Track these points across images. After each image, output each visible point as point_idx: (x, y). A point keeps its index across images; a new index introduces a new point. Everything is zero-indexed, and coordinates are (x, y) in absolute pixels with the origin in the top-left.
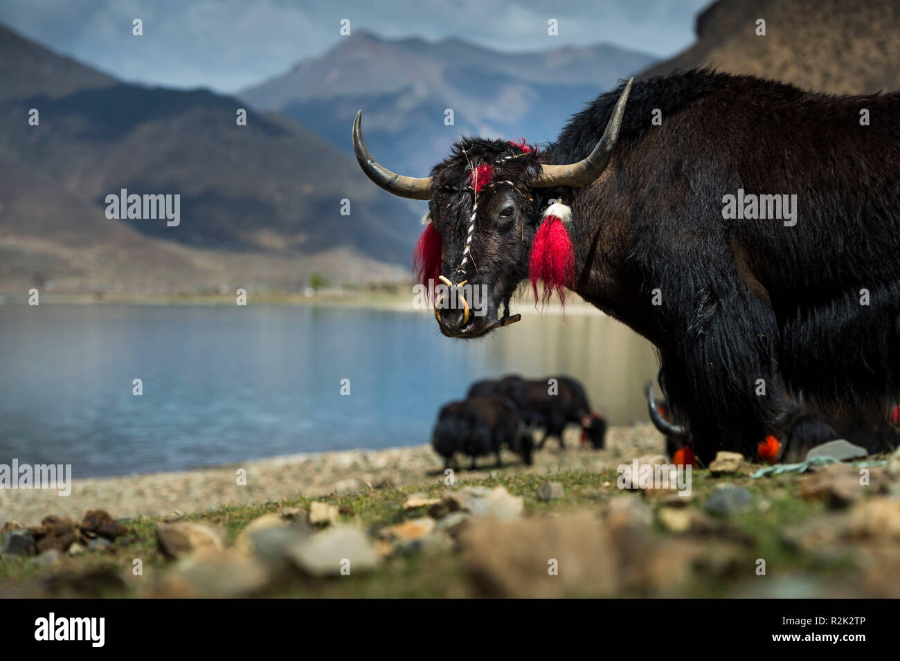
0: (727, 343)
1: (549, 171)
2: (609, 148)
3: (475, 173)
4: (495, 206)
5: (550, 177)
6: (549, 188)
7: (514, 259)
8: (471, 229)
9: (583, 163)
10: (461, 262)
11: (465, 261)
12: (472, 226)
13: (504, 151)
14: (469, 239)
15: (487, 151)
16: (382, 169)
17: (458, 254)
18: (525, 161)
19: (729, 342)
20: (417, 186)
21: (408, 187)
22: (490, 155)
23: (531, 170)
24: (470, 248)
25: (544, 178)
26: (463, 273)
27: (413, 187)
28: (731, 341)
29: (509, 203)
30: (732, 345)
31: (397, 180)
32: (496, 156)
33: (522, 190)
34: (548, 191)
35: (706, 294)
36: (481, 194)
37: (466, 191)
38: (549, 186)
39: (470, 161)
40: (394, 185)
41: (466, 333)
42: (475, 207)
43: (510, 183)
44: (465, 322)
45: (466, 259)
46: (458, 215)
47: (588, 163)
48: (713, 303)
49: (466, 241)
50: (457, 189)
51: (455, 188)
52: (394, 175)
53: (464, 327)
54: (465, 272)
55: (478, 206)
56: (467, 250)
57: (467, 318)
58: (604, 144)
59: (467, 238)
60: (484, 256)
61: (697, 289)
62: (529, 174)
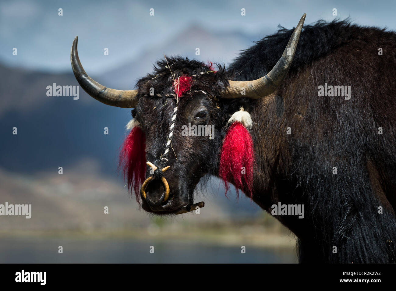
0: (365, 246)
1: (234, 85)
2: (286, 66)
3: (177, 83)
4: (192, 109)
5: (235, 89)
6: (234, 99)
7: (204, 153)
8: (172, 126)
9: (263, 79)
10: (164, 152)
11: (167, 151)
12: (174, 124)
13: (198, 67)
14: (171, 134)
15: (186, 67)
16: (94, 83)
17: (161, 146)
18: (216, 76)
19: (366, 245)
20: (122, 96)
21: (115, 97)
22: (189, 70)
23: (221, 83)
24: (172, 141)
25: (230, 90)
26: (166, 160)
27: (119, 97)
28: (368, 245)
29: (202, 109)
30: (369, 249)
31: (106, 91)
32: (193, 71)
33: (212, 98)
34: (233, 101)
35: (349, 206)
36: (181, 99)
37: (168, 97)
38: (234, 97)
39: (173, 73)
40: (104, 95)
41: (166, 208)
42: (176, 109)
43: (204, 92)
44: (166, 199)
45: (168, 149)
46: (162, 115)
47: (268, 79)
48: (354, 214)
49: (169, 136)
50: (160, 96)
51: (159, 95)
52: (104, 87)
53: (165, 203)
54: (167, 160)
55: (178, 108)
56: (169, 143)
57: (167, 196)
58: (282, 64)
59: (169, 134)
60: (182, 148)
61: (342, 202)
62: (219, 86)
